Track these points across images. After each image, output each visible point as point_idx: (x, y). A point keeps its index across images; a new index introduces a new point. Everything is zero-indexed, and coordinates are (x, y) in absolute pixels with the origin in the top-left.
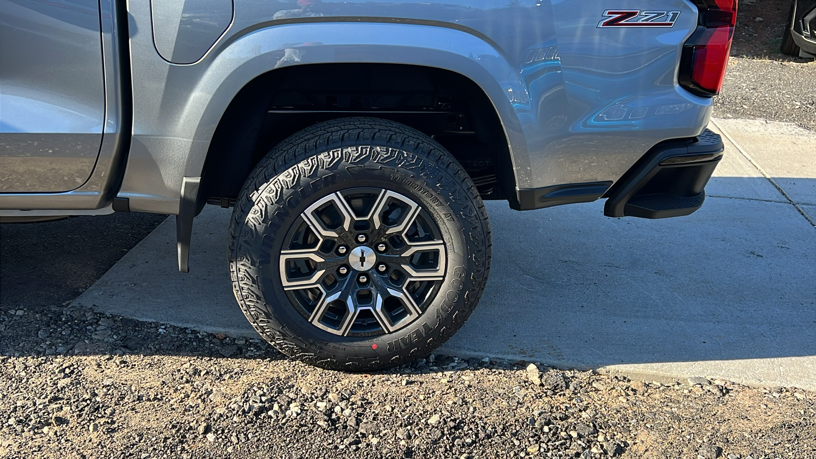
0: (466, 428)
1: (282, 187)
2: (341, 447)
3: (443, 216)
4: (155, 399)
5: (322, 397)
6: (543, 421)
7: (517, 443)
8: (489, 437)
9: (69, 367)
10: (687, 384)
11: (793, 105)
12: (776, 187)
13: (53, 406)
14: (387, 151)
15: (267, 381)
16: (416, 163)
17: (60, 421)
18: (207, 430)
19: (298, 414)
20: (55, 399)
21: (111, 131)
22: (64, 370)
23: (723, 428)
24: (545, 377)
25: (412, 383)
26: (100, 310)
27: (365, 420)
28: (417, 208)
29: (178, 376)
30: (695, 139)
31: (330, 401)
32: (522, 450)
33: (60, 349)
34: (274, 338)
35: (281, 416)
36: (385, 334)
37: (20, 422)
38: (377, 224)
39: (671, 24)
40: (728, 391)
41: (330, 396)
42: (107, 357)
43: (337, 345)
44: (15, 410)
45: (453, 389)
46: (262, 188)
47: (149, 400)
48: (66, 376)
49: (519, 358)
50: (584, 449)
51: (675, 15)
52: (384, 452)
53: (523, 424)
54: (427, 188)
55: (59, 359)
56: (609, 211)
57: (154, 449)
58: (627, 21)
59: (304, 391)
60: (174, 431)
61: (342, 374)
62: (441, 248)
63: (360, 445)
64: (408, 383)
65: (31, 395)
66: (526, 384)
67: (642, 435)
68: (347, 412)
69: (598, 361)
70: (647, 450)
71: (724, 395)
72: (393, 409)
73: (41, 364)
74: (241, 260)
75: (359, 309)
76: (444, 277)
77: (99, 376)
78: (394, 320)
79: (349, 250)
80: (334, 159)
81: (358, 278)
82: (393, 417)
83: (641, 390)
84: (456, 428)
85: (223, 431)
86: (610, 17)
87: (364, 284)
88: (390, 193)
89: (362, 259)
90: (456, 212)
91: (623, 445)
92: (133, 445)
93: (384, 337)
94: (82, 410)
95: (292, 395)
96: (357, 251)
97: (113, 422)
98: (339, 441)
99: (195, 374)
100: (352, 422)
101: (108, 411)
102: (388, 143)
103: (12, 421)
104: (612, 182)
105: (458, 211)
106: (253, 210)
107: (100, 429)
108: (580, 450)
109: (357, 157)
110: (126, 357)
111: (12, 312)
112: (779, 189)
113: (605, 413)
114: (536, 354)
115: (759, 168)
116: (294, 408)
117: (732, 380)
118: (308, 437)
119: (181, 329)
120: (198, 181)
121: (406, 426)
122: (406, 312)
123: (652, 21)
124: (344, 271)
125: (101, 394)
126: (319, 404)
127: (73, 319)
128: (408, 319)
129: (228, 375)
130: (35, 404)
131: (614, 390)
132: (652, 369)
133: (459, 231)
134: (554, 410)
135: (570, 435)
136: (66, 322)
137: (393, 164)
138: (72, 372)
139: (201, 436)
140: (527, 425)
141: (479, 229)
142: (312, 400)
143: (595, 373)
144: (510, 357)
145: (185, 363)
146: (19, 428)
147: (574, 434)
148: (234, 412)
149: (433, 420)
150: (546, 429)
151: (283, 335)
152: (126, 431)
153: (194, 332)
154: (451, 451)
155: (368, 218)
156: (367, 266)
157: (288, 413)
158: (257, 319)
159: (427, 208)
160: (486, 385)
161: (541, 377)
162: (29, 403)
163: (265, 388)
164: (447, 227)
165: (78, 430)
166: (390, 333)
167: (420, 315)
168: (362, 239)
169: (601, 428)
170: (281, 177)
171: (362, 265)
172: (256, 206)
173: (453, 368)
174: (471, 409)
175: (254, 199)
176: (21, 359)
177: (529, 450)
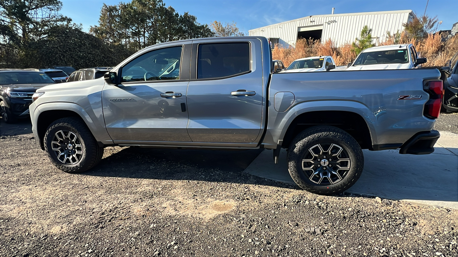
0: (361, 212)
1: (304, 143)
2: (324, 214)
3: (349, 151)
4: (269, 196)
5: (314, 200)
6: (386, 213)
7: (379, 218)
8: (369, 216)
9: (246, 186)
10: (433, 207)
11: (448, 126)
12: (449, 150)
13: (245, 195)
14: (334, 133)
15: (298, 195)
16: (342, 137)
17: (248, 199)
18: (285, 205)
19: (309, 204)
20: (245, 194)
21: (262, 128)
22: (245, 187)
23: (452, 222)
24: (383, 201)
25: (340, 199)
26: (250, 174)
27: (328, 207)
28: (342, 149)
29: (274, 191)
30: (429, 132)
31: (317, 201)
32: (381, 220)
33: (243, 182)
34: (299, 183)
35: (304, 204)
36: (331, 184)
37: (238, 198)
38: (330, 153)
39: (420, 99)
40: (450, 211)
41: (317, 200)
42: (255, 185)
43: (317, 187)
44: (236, 195)
45: (354, 202)
46: (298, 143)
47: (268, 196)
48: (246, 189)
49: (372, 195)
50: (402, 222)
51: (422, 96)
52: (337, 216)
53: (379, 213)
54: (345, 144)
55: (244, 184)
56: (401, 152)
57: (272, 208)
58: (406, 98)
59: (308, 198)
60: (276, 204)
61: (318, 195)
62: (349, 161)
63: (329, 214)
64: (339, 199)
65: (239, 192)
66: (376, 202)
67: (422, 221)
68: (323, 205)
69: (399, 198)
70: (425, 225)
71: (448, 212)
72: (336, 205)
73: (239, 185)
74: (292, 161)
75: (324, 177)
76: (349, 169)
77: (254, 189)
78: (334, 181)
79: (321, 160)
80: (319, 135)
81: (323, 168)
82: (337, 208)
83: (417, 207)
84: (358, 212)
85: (289, 206)
86: (401, 97)
87: (325, 170)
88: (334, 145)
89: (325, 163)
90: (354, 151)
91: (415, 223)
92: (267, 207)
93: (331, 185)
94: (252, 197)
95: (306, 199)
96: (323, 161)
97: (260, 201)
98: (322, 212)
99: (278, 191)
100: (325, 208)
101: (259, 198)
102: (333, 131)
103: (236, 198)
104: (402, 143)
105: (354, 150)
106: (296, 148)
107: (257, 202)
108: (401, 223)
109: (325, 135)
110: (259, 185)
111: (230, 173)
112: (450, 151)
113: (406, 213)
114: (378, 194)
115: (441, 145)
116: (307, 202)
117: (451, 208)
118: (313, 210)
119: (271, 180)
120: (282, 140)
121: (342, 210)
122: (338, 178)
123: (414, 98)
124: (319, 166)
125: (256, 194)
126: (314, 202)
127: (244, 176)
128: (338, 180)
129: (287, 192)
130: (240, 194)
131: (407, 207)
132: (419, 202)
133: (355, 156)
134: (389, 210)
135: (396, 218)
136: (243, 176)
137: (335, 137)
138: (247, 188)
139: (284, 207)
140: (381, 214)
141: (361, 155)
142: (312, 201)
143: (398, 201)
144: (369, 195)
145: (275, 188)
146: (238, 200)
147: (398, 218)
148: (291, 201)
149: (350, 209)
150: (387, 215)
151: (302, 182)
152: (264, 203)
153: (274, 181)
154: (358, 218)
155: (327, 151)
156: (326, 165)
157: (305, 203)
158: (295, 177)
159: (345, 149)
160: (364, 201)
161: (382, 201)
162: (239, 194)
163: (298, 196)
164: (351, 154)
165: (252, 201)
166: (332, 184)
167: (342, 180)
168: (325, 157)
169: (406, 217)
170: (304, 140)
171: (324, 165)
172: (297, 147)
173: (351, 196)
174: (361, 208)
175: (296, 145)
176: (235, 184)
177: (383, 221)
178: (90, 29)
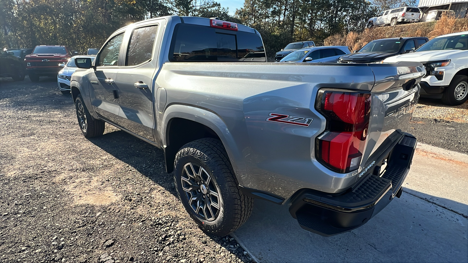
2: (152, 249)
5: (178, 230)
14: (200, 153)
18: (143, 221)
21: (154, 128)
28: (210, 178)
31: (176, 233)
38: (202, 179)
39: (307, 125)
51: (310, 121)
54: (210, 171)
58: (282, 120)
62: (218, 197)
68: (172, 240)
75: (200, 207)
76: (220, 209)
79: (200, 185)
81: (203, 195)
85: (144, 224)
86: (272, 116)
87: (204, 199)
88: (202, 168)
89: (203, 189)
93: (206, 221)
96: (202, 186)
98: (155, 247)
100: (167, 244)
103: (126, 195)
123: (296, 122)
124: (199, 191)
128: (212, 219)
139: (139, 222)
142: (173, 230)
155: (198, 174)
167: (215, 219)
178: (235, 12)
